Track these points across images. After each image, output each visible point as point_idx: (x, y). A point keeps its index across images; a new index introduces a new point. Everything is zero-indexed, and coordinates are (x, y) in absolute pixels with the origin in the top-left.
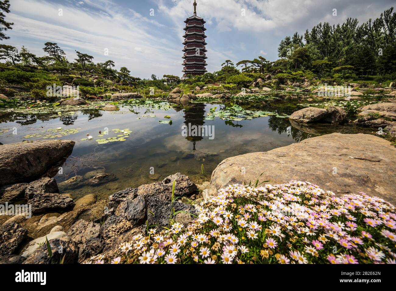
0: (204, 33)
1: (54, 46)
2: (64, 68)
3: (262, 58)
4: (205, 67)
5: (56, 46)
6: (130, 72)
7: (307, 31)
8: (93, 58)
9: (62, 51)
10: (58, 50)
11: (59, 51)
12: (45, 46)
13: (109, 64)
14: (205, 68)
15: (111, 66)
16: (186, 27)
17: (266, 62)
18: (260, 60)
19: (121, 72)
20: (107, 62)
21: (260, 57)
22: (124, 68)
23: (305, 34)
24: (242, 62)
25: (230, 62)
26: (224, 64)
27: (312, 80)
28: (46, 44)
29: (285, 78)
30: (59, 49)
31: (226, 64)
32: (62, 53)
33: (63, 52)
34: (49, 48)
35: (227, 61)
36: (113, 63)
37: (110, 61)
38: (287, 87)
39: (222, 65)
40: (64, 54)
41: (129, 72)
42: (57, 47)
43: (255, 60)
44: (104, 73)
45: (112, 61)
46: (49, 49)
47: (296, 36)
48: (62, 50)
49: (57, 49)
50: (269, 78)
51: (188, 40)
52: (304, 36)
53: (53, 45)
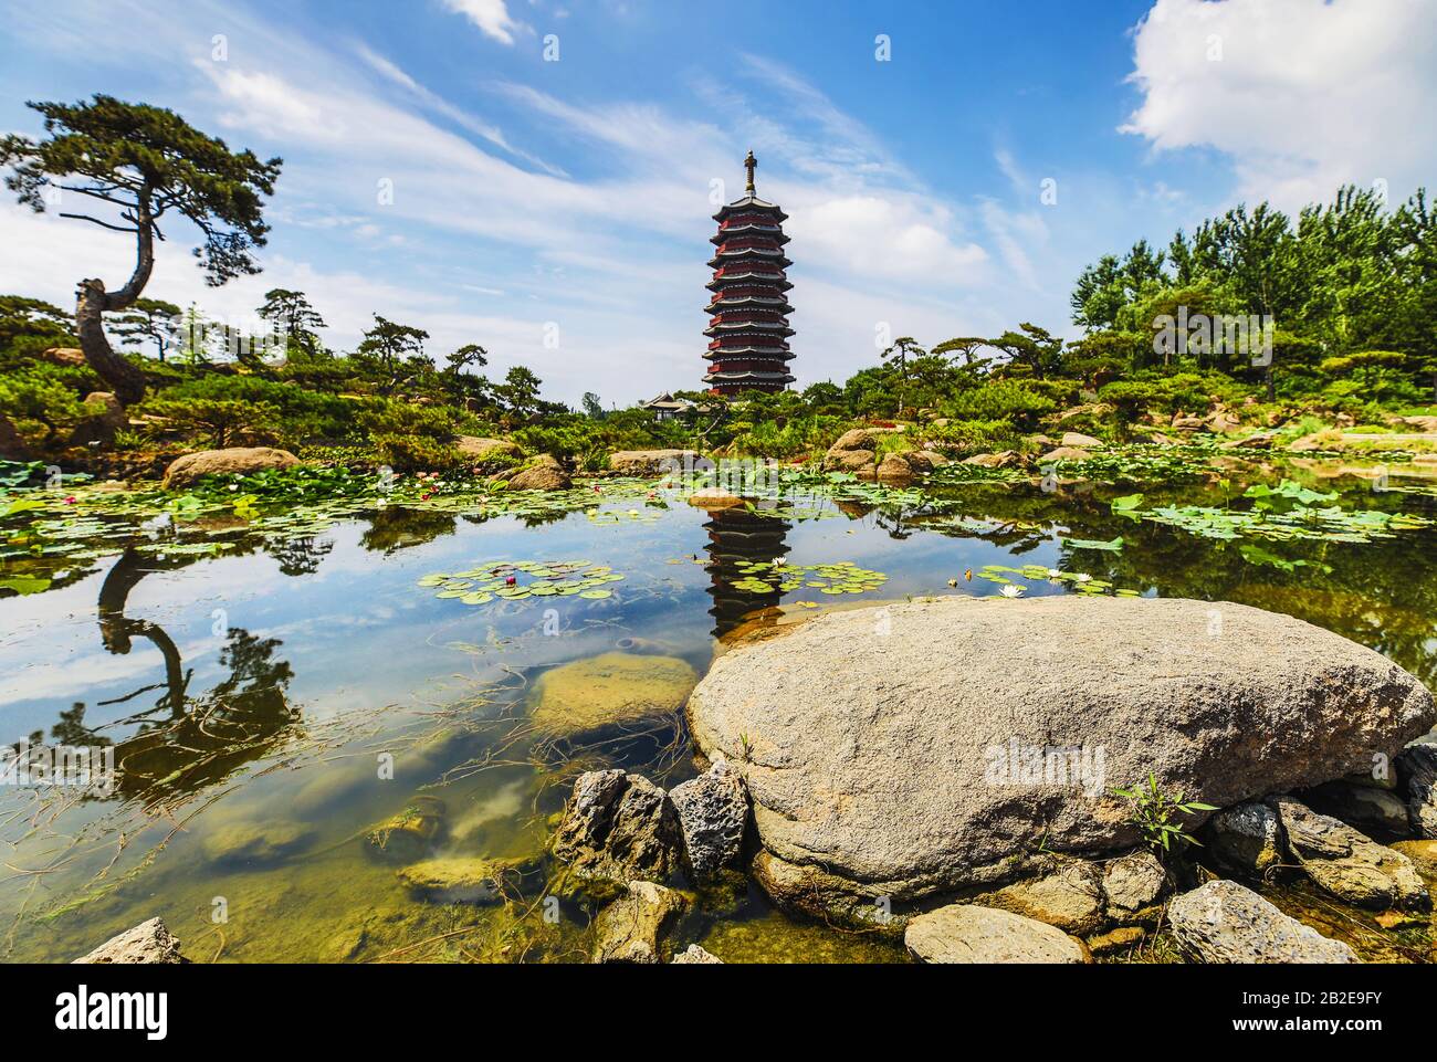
0: (783, 250)
1: (293, 302)
2: (330, 372)
3: (1034, 330)
4: (787, 363)
5: (300, 302)
6: (540, 382)
7: (1179, 235)
8: (427, 336)
9: (316, 317)
10: (305, 312)
11: (304, 317)
12: (265, 302)
13: (470, 358)
14: (788, 369)
15: (476, 362)
16: (721, 232)
17: (1050, 341)
18: (1027, 335)
19: (509, 383)
20: (463, 351)
21: (1026, 327)
22: (520, 369)
23: (1172, 244)
24: (954, 342)
25: (911, 345)
26: (891, 350)
27: (1241, 404)
28: (269, 296)
29: (1149, 398)
30: (307, 309)
31: (898, 351)
32: (314, 323)
33: (320, 320)
34: (276, 308)
35: (901, 342)
36: (482, 355)
37: (474, 348)
38: (1153, 432)
39: (883, 356)
40: (322, 326)
41: (537, 382)
42: (303, 304)
43: (1007, 335)
44: (450, 388)
45: (479, 348)
46: (277, 312)
47: (1139, 251)
48: (317, 314)
49: (301, 309)
50: (1074, 400)
51: (724, 274)
52: (1170, 253)
53: (292, 298)
